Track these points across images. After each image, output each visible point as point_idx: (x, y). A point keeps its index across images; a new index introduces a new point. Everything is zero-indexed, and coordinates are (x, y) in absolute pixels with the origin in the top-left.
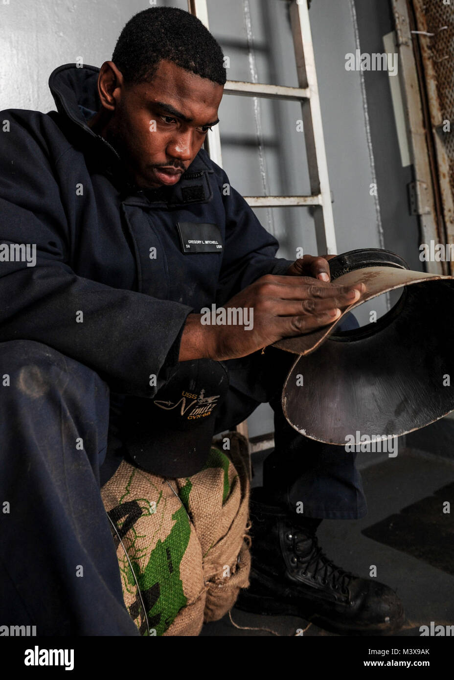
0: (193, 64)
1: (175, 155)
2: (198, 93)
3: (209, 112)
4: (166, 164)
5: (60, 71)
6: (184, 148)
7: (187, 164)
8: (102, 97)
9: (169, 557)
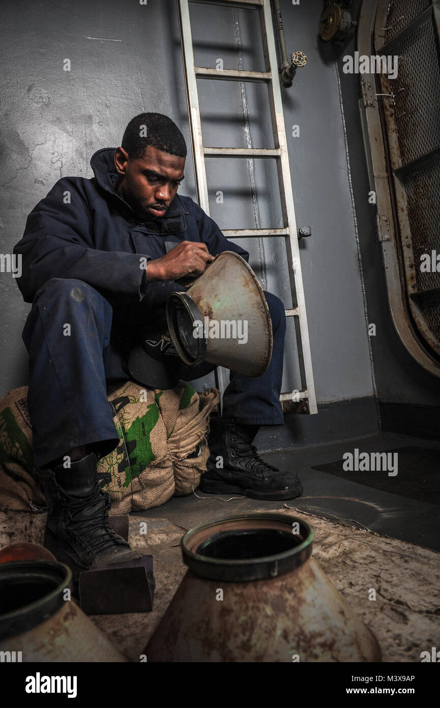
0: (165, 147)
1: (160, 198)
2: (168, 163)
3: (177, 172)
4: (156, 204)
5: (98, 154)
6: (164, 193)
7: (168, 203)
8: (117, 168)
9: (143, 427)
